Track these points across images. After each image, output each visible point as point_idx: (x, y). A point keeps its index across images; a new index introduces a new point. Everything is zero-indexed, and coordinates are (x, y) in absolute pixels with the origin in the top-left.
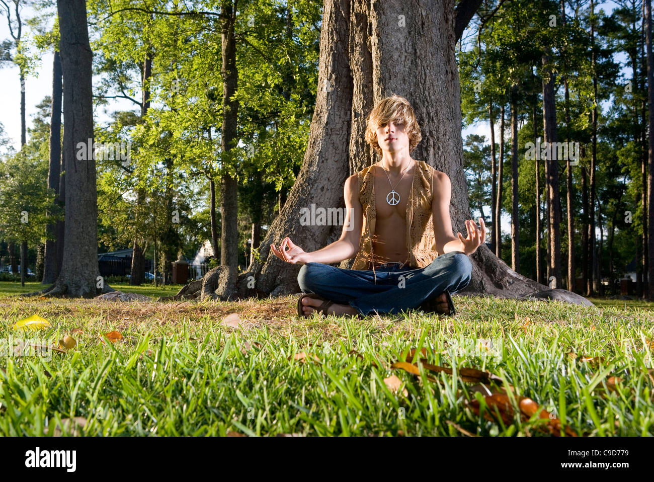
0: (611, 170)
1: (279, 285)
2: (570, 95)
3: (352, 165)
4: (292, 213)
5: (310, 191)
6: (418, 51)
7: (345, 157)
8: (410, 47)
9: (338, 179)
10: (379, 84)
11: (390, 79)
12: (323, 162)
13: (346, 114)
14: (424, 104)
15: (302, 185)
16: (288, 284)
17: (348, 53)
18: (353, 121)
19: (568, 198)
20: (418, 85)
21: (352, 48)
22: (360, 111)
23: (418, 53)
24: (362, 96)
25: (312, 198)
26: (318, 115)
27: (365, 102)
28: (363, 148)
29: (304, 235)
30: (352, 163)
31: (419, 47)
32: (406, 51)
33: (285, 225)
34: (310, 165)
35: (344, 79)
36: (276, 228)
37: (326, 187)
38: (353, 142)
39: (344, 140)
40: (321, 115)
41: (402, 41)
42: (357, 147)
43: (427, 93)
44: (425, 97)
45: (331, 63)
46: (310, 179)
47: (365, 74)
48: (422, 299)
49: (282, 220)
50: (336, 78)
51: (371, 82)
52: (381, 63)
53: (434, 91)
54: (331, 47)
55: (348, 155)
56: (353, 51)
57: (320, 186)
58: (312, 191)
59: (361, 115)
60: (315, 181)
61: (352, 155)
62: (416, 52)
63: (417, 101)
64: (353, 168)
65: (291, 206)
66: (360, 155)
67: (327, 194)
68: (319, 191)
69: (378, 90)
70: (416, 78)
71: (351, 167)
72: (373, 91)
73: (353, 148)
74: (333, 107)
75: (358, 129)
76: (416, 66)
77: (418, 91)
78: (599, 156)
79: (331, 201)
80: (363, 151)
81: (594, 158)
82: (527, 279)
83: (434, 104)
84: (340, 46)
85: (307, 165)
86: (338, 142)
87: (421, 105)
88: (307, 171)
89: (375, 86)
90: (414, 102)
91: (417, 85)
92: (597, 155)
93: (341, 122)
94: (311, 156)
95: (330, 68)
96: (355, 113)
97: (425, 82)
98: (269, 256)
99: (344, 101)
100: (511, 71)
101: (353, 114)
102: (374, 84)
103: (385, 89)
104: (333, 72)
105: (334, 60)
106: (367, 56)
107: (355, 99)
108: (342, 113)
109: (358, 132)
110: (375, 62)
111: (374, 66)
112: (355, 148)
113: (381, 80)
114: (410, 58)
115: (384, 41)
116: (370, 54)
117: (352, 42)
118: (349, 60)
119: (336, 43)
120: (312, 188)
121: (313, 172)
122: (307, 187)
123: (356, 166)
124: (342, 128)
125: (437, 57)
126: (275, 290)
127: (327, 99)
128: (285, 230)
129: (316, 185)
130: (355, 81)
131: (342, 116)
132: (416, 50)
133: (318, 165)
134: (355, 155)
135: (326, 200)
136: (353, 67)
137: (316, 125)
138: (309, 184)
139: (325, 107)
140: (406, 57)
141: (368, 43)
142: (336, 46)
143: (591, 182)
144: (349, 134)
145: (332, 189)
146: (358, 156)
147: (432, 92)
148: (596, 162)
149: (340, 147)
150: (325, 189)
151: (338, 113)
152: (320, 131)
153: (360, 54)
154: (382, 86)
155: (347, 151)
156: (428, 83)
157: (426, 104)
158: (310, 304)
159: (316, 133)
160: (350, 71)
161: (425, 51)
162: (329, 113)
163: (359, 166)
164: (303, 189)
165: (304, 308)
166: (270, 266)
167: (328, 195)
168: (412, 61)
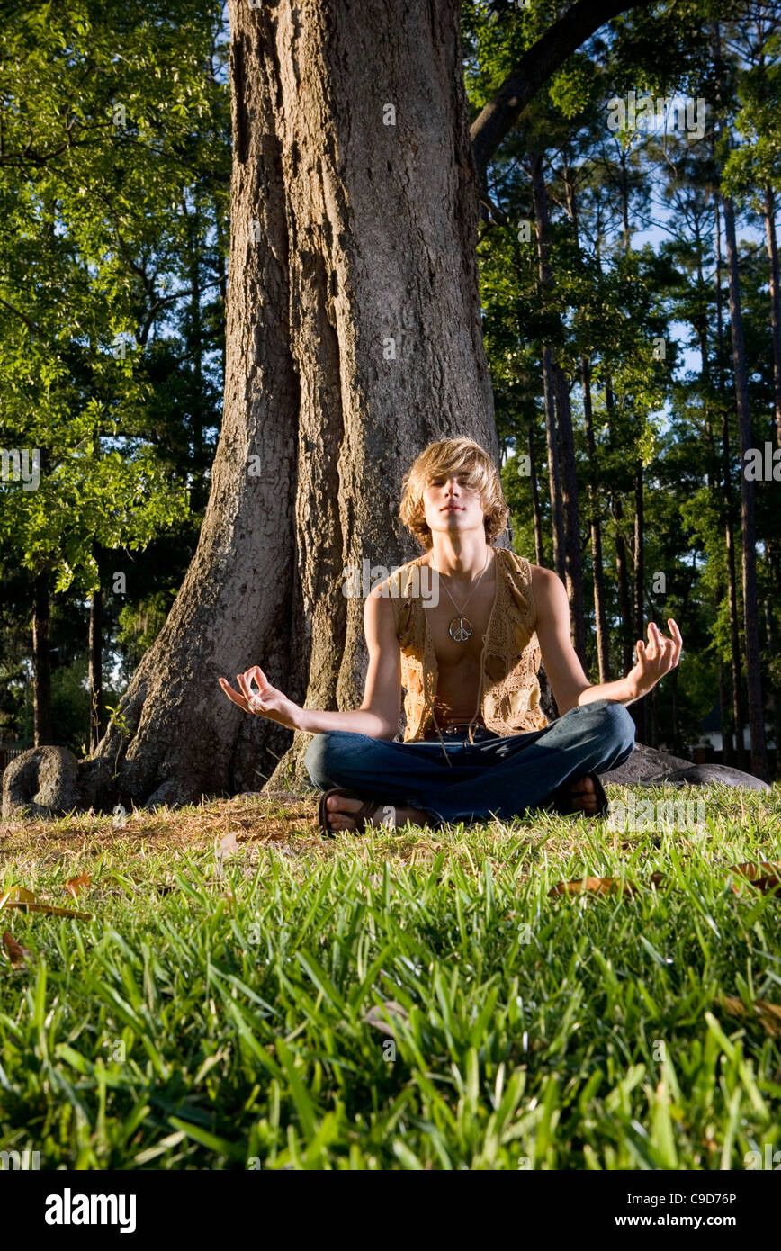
0: (669, 541)
1: (166, 779)
2: (593, 401)
3: (303, 543)
4: (183, 638)
5: (218, 594)
6: (426, 326)
7: (285, 527)
8: (411, 319)
9: (273, 570)
10: (355, 388)
11: (376, 377)
12: (242, 537)
13: (286, 444)
14: (442, 426)
15: (201, 582)
16: (184, 778)
17: (289, 328)
18: (302, 458)
19: (596, 596)
20: (430, 391)
21: (296, 317)
22: (315, 437)
23: (427, 332)
24: (319, 410)
25: (224, 607)
26: (228, 446)
27: (326, 421)
28: (324, 508)
29: (211, 680)
30: (303, 538)
31: (427, 318)
32: (403, 327)
33: (170, 661)
34: (217, 543)
35: (280, 378)
36: (151, 667)
37: (249, 585)
38: (305, 497)
39: (283, 495)
40: (236, 445)
41: (396, 307)
42: (313, 507)
43: (446, 406)
44: (444, 412)
45: (253, 346)
46: (218, 570)
47: (323, 369)
48: (551, 788)
49: (163, 653)
50: (265, 376)
51: (338, 383)
52: (357, 347)
53: (460, 402)
54: (253, 316)
55: (292, 525)
56: (298, 324)
57: (239, 584)
58: (224, 594)
59: (318, 446)
60: (229, 574)
61: (301, 522)
62: (422, 329)
63: (430, 420)
64: (304, 550)
65: (182, 625)
66: (320, 524)
67: (252, 599)
68: (238, 593)
69: (353, 399)
70: (425, 376)
71: (300, 547)
72: (340, 401)
73: (303, 510)
74: (260, 432)
75: (313, 473)
76: (425, 355)
77: (430, 401)
78: (649, 516)
79: (262, 612)
80: (325, 515)
81: (641, 519)
82: (647, 749)
83: (461, 426)
84: (270, 313)
85: (209, 544)
86: (271, 497)
87: (437, 428)
88: (211, 556)
89: (346, 392)
90: (424, 421)
91: (426, 390)
92: (644, 514)
93: (276, 459)
94: (218, 525)
95: (251, 356)
96: (307, 443)
97: (442, 385)
98: (142, 723)
99: (281, 419)
100: (509, 357)
101: (302, 444)
102: (344, 388)
103: (367, 397)
104: (258, 363)
105: (259, 341)
106: (327, 334)
107: (304, 415)
108: (279, 442)
109: (313, 479)
110: (344, 346)
111: (343, 354)
112: (308, 509)
113: (359, 381)
114: (412, 339)
115: (361, 306)
116: (334, 331)
117: (295, 306)
118: (290, 340)
119: (262, 308)
120: (222, 588)
121: (223, 556)
122: (211, 585)
123: (312, 543)
124: (278, 471)
125: (459, 339)
126: (160, 791)
127: (248, 415)
128: (171, 671)
129: (230, 583)
130: (303, 382)
131: (278, 448)
132: (421, 325)
133: (233, 544)
134: (308, 523)
135: (251, 609)
136: (299, 353)
137: (226, 466)
138: (216, 581)
139: (243, 431)
140: (404, 337)
141: (329, 310)
142: (263, 315)
143: (636, 564)
144: (294, 482)
145: (262, 589)
146: (315, 524)
147: (455, 404)
148: (644, 526)
149: (276, 508)
150: (249, 590)
151: (271, 444)
152: (235, 476)
153: (313, 329)
154: (360, 392)
155: (290, 516)
156: (447, 386)
157: (446, 425)
158: (342, 808)
159: (225, 480)
160: (292, 361)
161: (440, 327)
162: (253, 443)
163: (317, 544)
164: (204, 589)
165: (330, 817)
166: (144, 743)
167: (255, 599)
168: (415, 345)
